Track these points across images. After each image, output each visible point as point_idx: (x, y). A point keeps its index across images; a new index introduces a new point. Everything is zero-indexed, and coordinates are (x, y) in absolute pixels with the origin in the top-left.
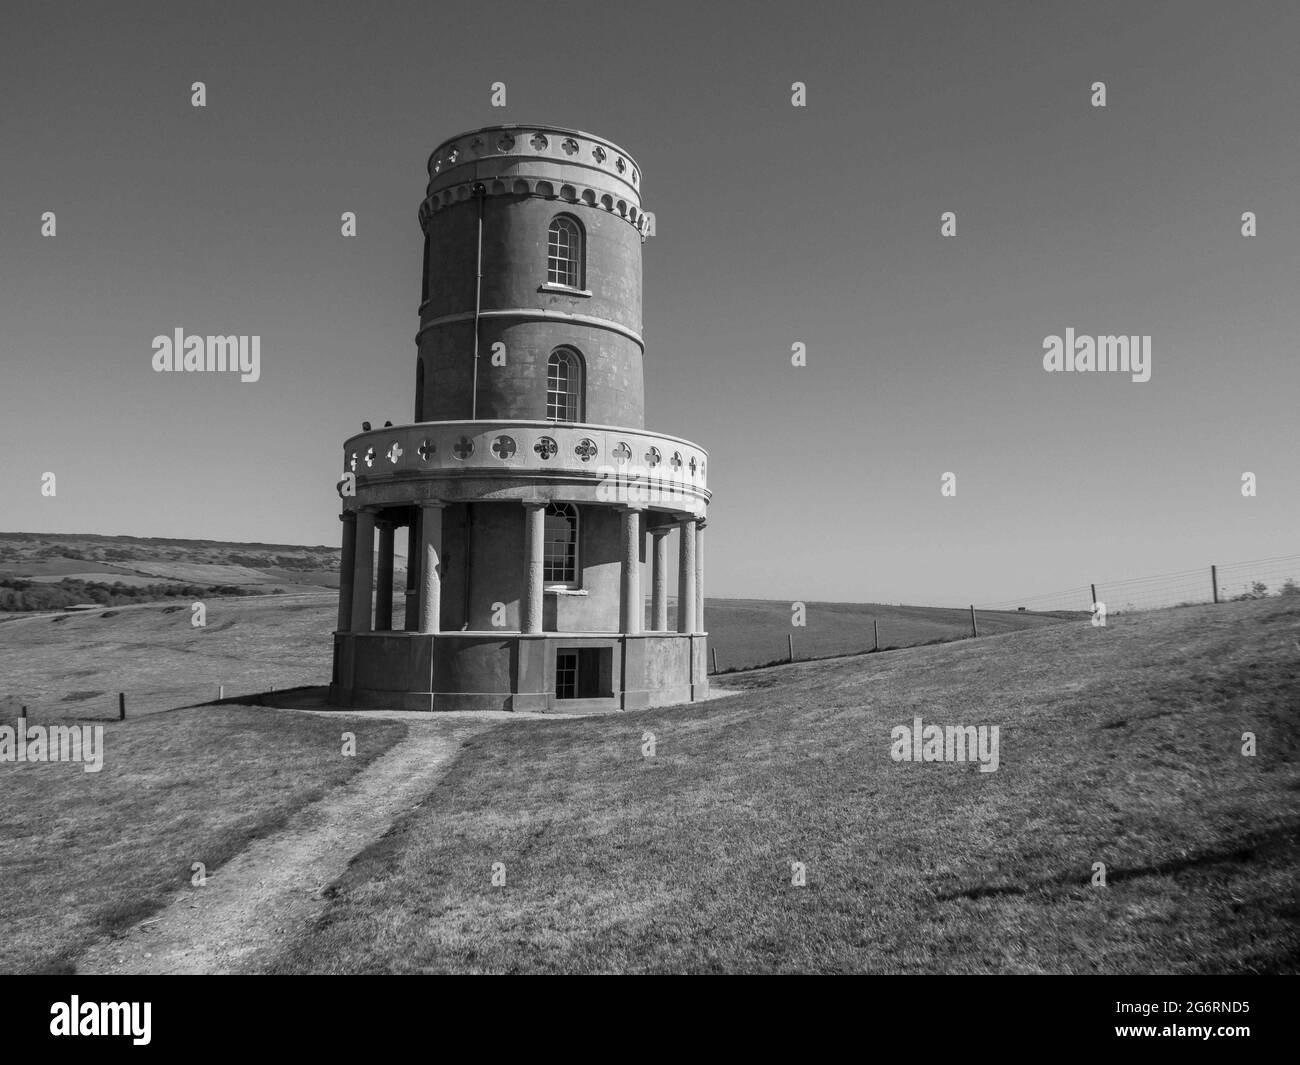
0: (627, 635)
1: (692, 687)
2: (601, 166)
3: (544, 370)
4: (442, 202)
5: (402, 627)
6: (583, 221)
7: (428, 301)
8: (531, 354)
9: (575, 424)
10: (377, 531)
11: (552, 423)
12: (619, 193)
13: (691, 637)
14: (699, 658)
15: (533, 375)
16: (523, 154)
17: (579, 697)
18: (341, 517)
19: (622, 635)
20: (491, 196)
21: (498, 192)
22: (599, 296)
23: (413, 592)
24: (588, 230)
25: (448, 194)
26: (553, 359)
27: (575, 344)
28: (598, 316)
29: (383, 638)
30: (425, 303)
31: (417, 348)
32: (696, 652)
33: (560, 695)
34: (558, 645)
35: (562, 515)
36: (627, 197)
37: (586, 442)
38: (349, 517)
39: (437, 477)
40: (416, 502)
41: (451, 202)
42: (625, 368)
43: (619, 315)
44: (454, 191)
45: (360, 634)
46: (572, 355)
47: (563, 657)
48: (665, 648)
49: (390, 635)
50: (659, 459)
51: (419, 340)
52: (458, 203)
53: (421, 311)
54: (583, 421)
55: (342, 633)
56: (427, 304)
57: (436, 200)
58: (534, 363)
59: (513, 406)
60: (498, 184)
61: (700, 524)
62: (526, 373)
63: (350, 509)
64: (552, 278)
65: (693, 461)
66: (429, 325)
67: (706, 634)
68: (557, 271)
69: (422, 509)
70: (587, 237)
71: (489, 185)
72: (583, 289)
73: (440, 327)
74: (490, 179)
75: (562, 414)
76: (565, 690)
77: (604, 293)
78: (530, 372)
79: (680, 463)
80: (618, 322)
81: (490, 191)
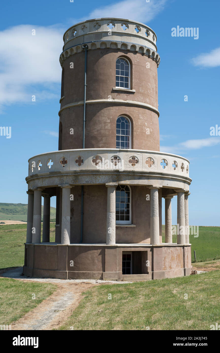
0: (154, 245)
1: (185, 269)
2: (139, 34)
3: (115, 126)
4: (69, 53)
5: (54, 241)
6: (131, 59)
7: (64, 97)
8: (109, 118)
9: (128, 150)
10: (43, 198)
11: (118, 149)
12: (146, 46)
13: (183, 247)
14: (187, 256)
15: (109, 128)
16: (104, 31)
17: (133, 274)
18: (28, 192)
19: (152, 245)
20: (90, 50)
21: (93, 48)
22: (139, 92)
23: (58, 225)
24: (133, 63)
25: (72, 50)
26: (118, 121)
27: (128, 114)
28: (138, 101)
29: (45, 246)
30: (62, 98)
31: (59, 117)
32: (186, 253)
33: (124, 273)
34: (123, 250)
35: (123, 190)
36: (150, 47)
37: (133, 158)
38: (30, 192)
39: (69, 174)
40: (59, 186)
41: (73, 53)
42: (151, 124)
43: (148, 100)
44: (74, 48)
45: (36, 244)
46: (127, 119)
47: (125, 255)
48: (172, 251)
49: (49, 245)
50: (167, 164)
51: (60, 114)
52: (76, 53)
53: (61, 101)
54: (132, 148)
55: (28, 244)
56: (64, 98)
57: (67, 53)
58: (110, 123)
59: (101, 142)
60: (93, 44)
61: (187, 194)
62: (106, 127)
63: (31, 189)
64: (117, 85)
65: (182, 165)
66: (64, 107)
67: (190, 244)
68: (120, 81)
69: (62, 189)
70: (133, 66)
71: (89, 45)
72: (131, 89)
73: (69, 108)
74: (90, 42)
75: (123, 145)
76: (126, 271)
77: (141, 90)
78: (108, 126)
79: (177, 166)
80: (147, 103)
81: (90, 48)
